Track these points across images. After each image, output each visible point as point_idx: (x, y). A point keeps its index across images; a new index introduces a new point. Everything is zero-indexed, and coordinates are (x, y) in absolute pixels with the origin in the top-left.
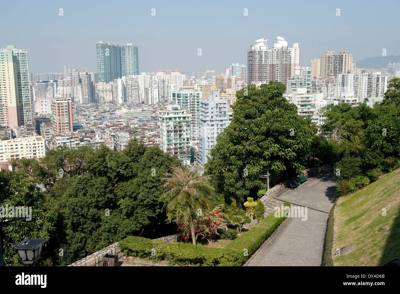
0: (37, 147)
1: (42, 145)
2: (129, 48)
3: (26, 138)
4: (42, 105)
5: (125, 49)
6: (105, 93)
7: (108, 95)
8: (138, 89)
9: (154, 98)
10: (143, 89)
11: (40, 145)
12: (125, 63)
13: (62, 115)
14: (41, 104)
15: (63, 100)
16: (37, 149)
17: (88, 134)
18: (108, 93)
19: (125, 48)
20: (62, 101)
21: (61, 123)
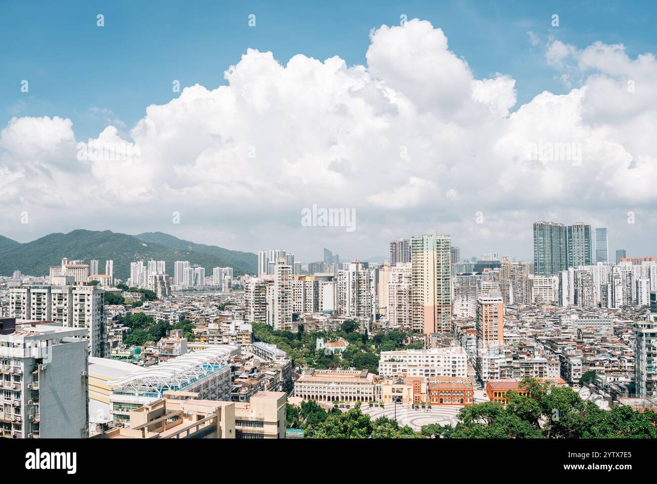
0: (457, 362)
1: (463, 360)
2: (578, 228)
3: (445, 349)
4: (463, 305)
5: (573, 230)
6: (543, 291)
7: (548, 293)
8: (592, 286)
9: (616, 300)
10: (599, 286)
11: (461, 360)
12: (572, 249)
13: (490, 320)
14: (461, 303)
15: (492, 300)
16: (457, 364)
17: (523, 349)
18: (548, 291)
19: (572, 228)
20: (491, 302)
21: (488, 331)
